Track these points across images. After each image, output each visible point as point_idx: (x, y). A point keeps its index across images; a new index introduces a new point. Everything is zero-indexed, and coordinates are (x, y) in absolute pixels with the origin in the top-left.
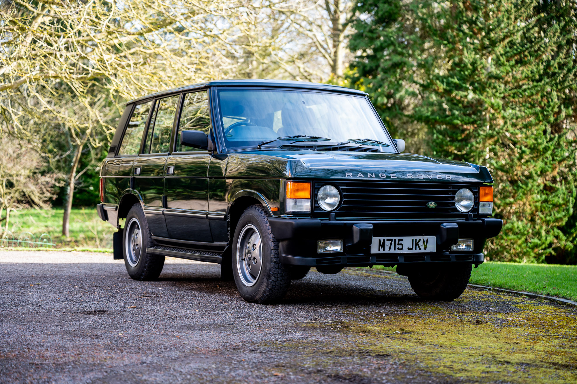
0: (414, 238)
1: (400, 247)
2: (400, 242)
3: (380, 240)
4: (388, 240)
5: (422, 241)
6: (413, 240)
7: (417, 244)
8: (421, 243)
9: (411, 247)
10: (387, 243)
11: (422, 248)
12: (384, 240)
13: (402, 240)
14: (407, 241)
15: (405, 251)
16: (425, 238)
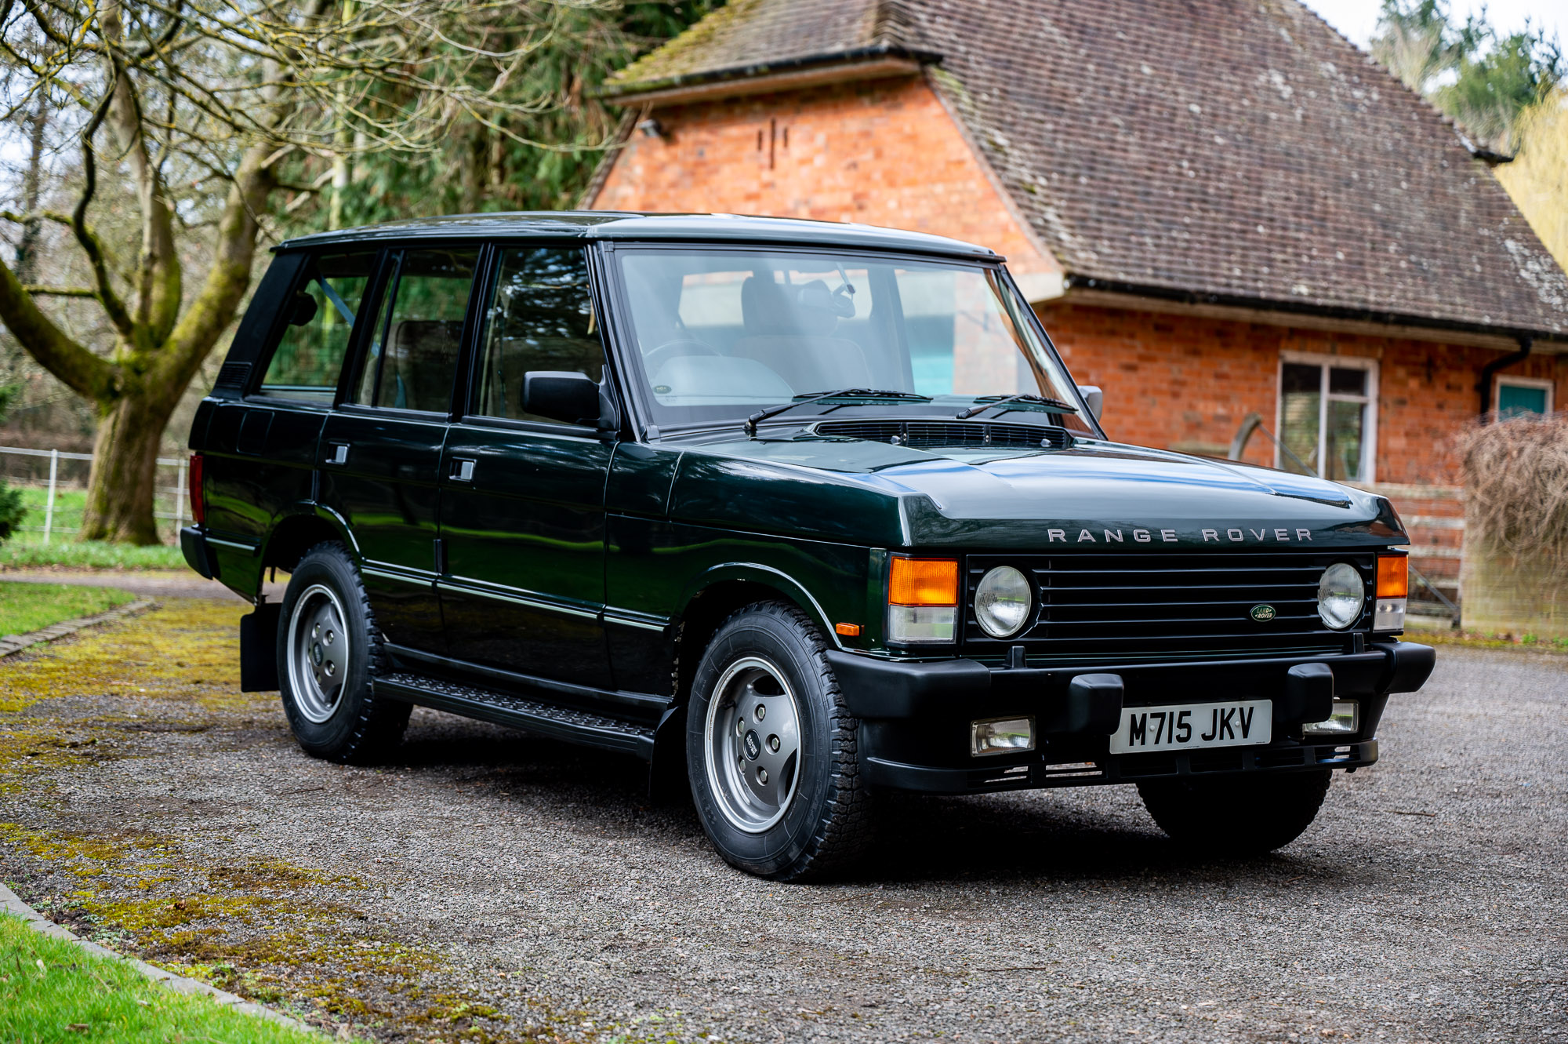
0: (1219, 706)
1: (1183, 733)
2: (1185, 720)
3: (1133, 717)
4: (1153, 716)
5: (1237, 714)
6: (1215, 711)
7: (1225, 723)
8: (1235, 722)
9: (1209, 733)
10: (1152, 725)
11: (1238, 733)
12: (1144, 716)
13: (1188, 713)
14: (1201, 716)
15: (1196, 742)
16: (1246, 705)
